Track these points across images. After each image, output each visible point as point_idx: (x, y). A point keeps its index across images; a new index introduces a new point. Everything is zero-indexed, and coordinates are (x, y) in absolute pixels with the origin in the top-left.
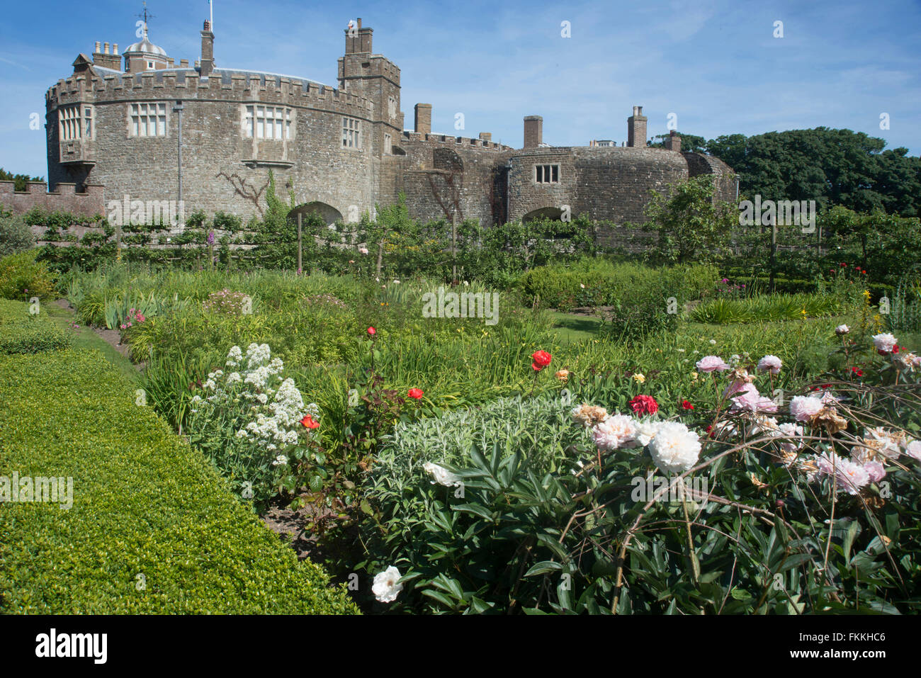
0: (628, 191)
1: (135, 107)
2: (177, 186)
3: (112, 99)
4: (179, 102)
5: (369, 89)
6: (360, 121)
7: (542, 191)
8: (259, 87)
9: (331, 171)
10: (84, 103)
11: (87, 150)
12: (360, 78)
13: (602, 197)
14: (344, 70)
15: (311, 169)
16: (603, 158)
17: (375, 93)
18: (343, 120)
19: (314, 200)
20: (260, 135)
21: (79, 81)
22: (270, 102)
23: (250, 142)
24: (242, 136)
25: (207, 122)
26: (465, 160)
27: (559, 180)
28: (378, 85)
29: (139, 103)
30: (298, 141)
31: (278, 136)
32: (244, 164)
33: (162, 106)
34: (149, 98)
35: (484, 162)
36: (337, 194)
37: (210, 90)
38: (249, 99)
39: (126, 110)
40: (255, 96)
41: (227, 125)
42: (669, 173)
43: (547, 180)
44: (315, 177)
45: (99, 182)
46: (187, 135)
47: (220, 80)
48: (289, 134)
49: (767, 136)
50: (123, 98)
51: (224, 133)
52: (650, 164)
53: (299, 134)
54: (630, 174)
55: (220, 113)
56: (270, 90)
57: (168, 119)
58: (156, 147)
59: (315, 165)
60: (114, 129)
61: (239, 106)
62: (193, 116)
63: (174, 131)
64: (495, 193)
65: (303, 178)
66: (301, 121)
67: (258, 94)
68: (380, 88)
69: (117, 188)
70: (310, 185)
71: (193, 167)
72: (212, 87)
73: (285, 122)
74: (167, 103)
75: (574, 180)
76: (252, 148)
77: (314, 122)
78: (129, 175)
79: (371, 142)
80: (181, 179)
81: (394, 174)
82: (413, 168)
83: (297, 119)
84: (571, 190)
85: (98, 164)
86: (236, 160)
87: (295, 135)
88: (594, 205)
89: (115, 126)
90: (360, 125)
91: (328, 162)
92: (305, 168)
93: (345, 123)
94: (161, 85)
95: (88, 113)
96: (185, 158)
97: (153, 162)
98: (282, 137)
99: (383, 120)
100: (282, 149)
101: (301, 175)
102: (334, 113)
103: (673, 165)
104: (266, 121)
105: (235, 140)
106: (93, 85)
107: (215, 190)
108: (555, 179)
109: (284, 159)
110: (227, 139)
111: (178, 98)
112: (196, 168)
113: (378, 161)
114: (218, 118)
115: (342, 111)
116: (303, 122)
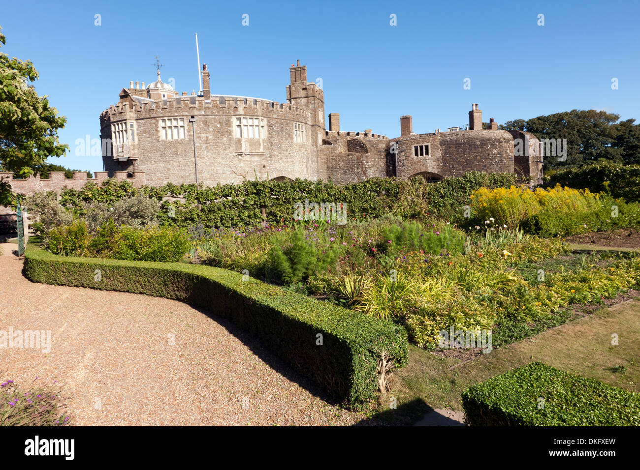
0: (475, 157)
1: (164, 121)
2: (194, 171)
3: (148, 116)
4: (193, 117)
5: (307, 104)
6: (304, 124)
7: (419, 162)
8: (243, 105)
9: (289, 156)
10: (129, 120)
11: (133, 150)
12: (301, 97)
13: (459, 163)
14: (290, 94)
15: (278, 156)
16: (457, 138)
17: (311, 107)
18: (294, 125)
19: (281, 176)
20: (245, 135)
21: (125, 105)
22: (251, 114)
23: (240, 141)
24: (234, 137)
25: (211, 129)
26: (368, 146)
27: (429, 154)
28: (313, 102)
29: (166, 118)
30: (269, 139)
31: (257, 136)
32: (237, 154)
33: (182, 120)
34: (172, 115)
35: (380, 147)
36: (294, 171)
37: (212, 108)
38: (237, 113)
39: (158, 123)
40: (241, 111)
41: (224, 130)
42: (501, 144)
43: (422, 154)
44: (280, 161)
45: (141, 170)
46: (199, 137)
47: (218, 102)
48: (264, 134)
49: (539, 119)
50: (155, 116)
51: (223, 135)
52: (489, 139)
53: (270, 134)
54: (476, 147)
55: (220, 123)
56: (250, 107)
57: (186, 128)
58: (179, 146)
59: (280, 153)
60: (150, 135)
61: (231, 118)
62: (202, 125)
63: (190, 136)
64: (387, 165)
65: (273, 162)
66: (270, 126)
67: (243, 110)
68: (314, 103)
70: (277, 166)
71: (204, 158)
72: (214, 106)
73: (261, 127)
74: (185, 117)
75: (439, 153)
76: (241, 144)
77: (278, 127)
78: (162, 165)
79: (310, 138)
80: (197, 165)
81: (325, 157)
82: (337, 152)
83: (267, 125)
84: (438, 160)
85: (140, 159)
86: (231, 152)
87: (267, 136)
88: (454, 168)
89: (150, 133)
90: (304, 127)
91: (287, 151)
92: (274, 156)
93: (296, 126)
94: (180, 106)
95: (132, 126)
96: (198, 152)
97: (177, 156)
98: (259, 136)
99: (317, 124)
100: (260, 144)
101: (271, 161)
102: (289, 120)
103: (504, 139)
104: (249, 126)
105: (230, 140)
106: (134, 107)
107: (219, 172)
108: (427, 153)
109: (261, 150)
110: (225, 139)
111: (192, 114)
112: (206, 158)
113: (315, 149)
114: (219, 126)
115: (293, 118)
116: (271, 126)
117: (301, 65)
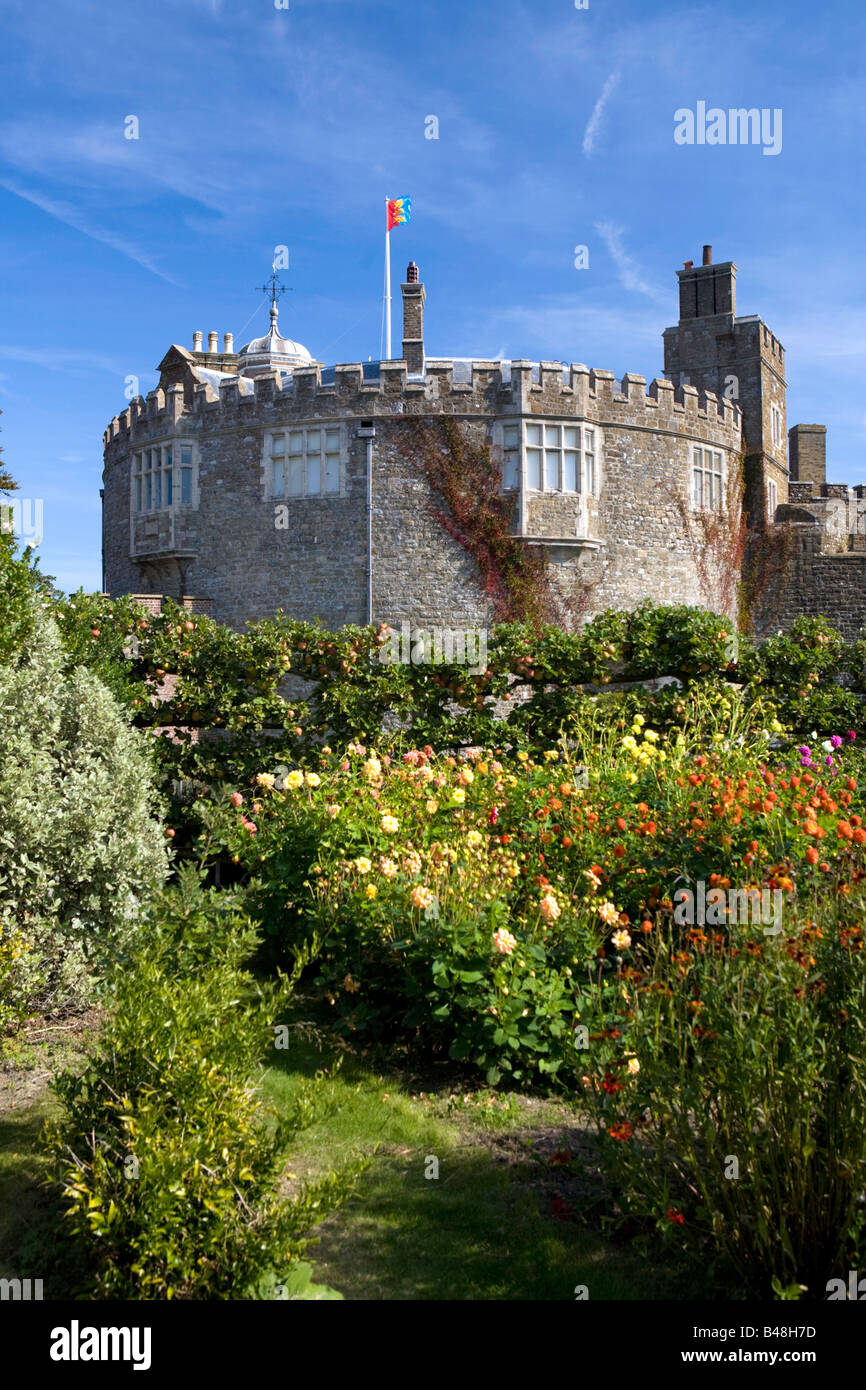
1: (280, 437)
4: (369, 424)
6: (724, 451)
9: (671, 557)
10: (179, 437)
11: (183, 528)
12: (714, 365)
14: (675, 355)
15: (634, 553)
17: (747, 395)
18: (692, 451)
20: (530, 483)
22: (552, 414)
23: (513, 501)
28: (752, 380)
29: (287, 429)
30: (608, 495)
31: (568, 488)
33: (332, 433)
34: (306, 418)
37: (430, 397)
38: (508, 409)
39: (261, 445)
40: (521, 402)
44: (641, 571)
45: (203, 594)
46: (382, 489)
47: (449, 375)
48: (593, 479)
50: (256, 422)
53: (610, 480)
56: (552, 389)
57: (344, 457)
58: (319, 515)
59: (642, 545)
60: (236, 483)
61: (489, 426)
62: (394, 449)
63: (356, 484)
65: (618, 573)
66: (614, 454)
67: (529, 399)
68: (757, 385)
69: (240, 603)
71: (394, 556)
72: (435, 389)
73: (581, 458)
74: (342, 426)
76: (517, 514)
77: (638, 456)
79: (742, 498)
82: (828, 550)
83: (606, 450)
85: (202, 557)
87: (602, 483)
89: (237, 477)
90: (723, 460)
91: (665, 539)
92: (625, 553)
93: (696, 456)
94: (332, 391)
95: (186, 456)
98: (577, 487)
99: (765, 453)
100: (576, 513)
101: (616, 567)
102: (677, 436)
104: (543, 454)
109: (582, 533)
111: (364, 415)
112: (401, 556)
115: (690, 431)
116: (616, 455)
117: (716, 260)
